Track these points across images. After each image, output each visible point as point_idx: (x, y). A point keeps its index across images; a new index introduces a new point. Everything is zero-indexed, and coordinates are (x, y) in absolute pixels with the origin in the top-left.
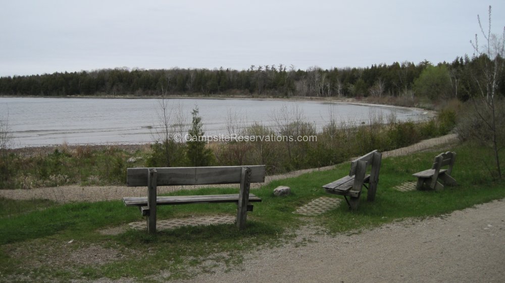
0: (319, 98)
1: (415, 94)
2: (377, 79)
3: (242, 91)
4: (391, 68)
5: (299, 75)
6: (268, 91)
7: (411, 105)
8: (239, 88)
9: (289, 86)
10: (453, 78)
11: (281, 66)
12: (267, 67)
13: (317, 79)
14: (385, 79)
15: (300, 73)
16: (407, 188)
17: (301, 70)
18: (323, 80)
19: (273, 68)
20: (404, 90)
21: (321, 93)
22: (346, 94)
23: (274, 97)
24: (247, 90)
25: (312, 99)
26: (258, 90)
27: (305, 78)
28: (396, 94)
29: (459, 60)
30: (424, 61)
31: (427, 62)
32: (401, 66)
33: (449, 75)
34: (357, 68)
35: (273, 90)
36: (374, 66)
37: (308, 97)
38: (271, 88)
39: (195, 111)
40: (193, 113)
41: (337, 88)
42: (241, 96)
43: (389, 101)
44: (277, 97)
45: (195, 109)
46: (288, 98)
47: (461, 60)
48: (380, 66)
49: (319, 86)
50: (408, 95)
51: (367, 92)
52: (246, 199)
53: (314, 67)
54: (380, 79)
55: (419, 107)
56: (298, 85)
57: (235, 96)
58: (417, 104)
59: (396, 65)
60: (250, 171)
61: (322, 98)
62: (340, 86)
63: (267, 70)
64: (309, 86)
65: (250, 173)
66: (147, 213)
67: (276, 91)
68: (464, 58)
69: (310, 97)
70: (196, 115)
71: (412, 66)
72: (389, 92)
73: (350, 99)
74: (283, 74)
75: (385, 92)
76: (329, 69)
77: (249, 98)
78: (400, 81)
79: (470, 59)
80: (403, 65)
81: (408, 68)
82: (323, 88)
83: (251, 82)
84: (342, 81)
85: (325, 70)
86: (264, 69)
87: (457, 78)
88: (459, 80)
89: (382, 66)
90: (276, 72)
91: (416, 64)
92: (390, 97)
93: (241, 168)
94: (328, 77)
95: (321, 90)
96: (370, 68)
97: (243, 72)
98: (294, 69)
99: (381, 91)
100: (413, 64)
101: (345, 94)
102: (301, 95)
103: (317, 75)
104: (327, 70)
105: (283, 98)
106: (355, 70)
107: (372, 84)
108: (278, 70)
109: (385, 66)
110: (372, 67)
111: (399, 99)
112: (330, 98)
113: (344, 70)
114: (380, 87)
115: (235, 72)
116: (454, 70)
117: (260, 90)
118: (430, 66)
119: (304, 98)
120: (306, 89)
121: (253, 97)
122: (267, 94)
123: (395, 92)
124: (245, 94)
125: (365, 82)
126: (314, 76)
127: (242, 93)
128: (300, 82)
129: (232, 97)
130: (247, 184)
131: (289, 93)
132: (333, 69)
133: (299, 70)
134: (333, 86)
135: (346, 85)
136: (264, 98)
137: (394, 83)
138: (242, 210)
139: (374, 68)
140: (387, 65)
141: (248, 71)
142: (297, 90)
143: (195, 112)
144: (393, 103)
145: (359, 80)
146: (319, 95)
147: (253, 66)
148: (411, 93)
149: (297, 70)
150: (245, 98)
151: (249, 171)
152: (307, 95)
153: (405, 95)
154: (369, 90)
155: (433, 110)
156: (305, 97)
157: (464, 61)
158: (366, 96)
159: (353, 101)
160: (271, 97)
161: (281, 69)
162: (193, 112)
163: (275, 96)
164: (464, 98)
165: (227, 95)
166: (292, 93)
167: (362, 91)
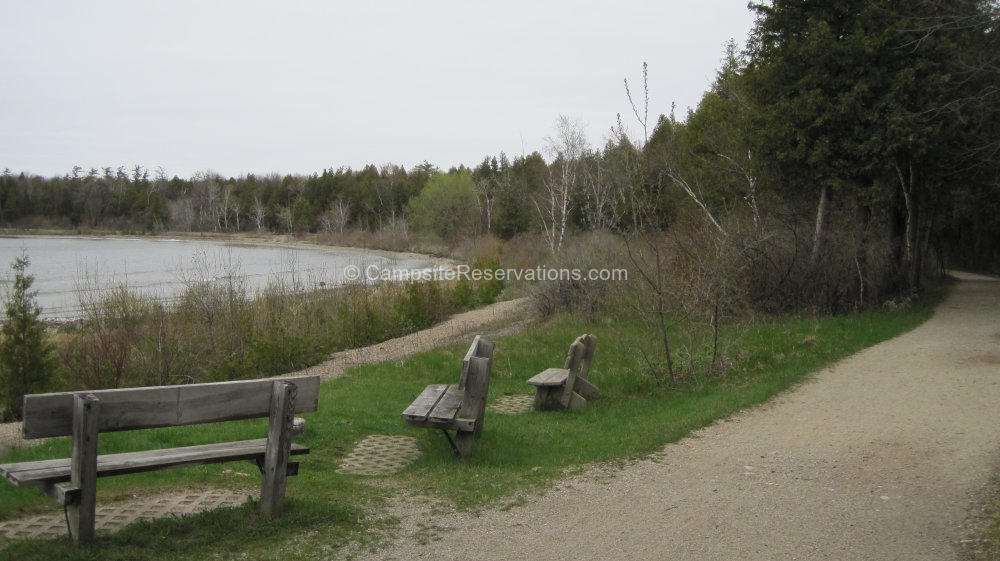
0: (218, 234)
1: (410, 227)
2: (335, 198)
3: (55, 220)
4: (360, 176)
5: (177, 187)
6: (112, 221)
7: (403, 247)
8: (47, 213)
9: (156, 210)
10: (482, 198)
11: (137, 169)
12: (107, 171)
13: (212, 197)
14: (350, 198)
15: (177, 183)
16: (513, 409)
17: (180, 178)
18: (227, 198)
19: (120, 173)
20: (388, 218)
21: (222, 224)
22: (274, 225)
23: (125, 234)
24: (64, 218)
25: (203, 237)
26: (90, 218)
27: (189, 193)
28: (373, 227)
29: (490, 163)
30: (424, 164)
31: (429, 166)
32: (379, 173)
33: (474, 191)
34: (293, 175)
35: (121, 217)
36: (328, 171)
37: (195, 233)
38: (117, 215)
39: (20, 262)
40: (16, 267)
41: (255, 215)
42: (53, 231)
43: (359, 240)
44: (132, 234)
45: (21, 259)
46: (154, 235)
47: (494, 162)
48: (339, 172)
49: (219, 209)
50: (397, 228)
51: (315, 223)
52: (285, 451)
53: (205, 172)
54: (340, 196)
55: (420, 252)
56: (175, 209)
57: (41, 231)
58: (416, 246)
59: (370, 171)
60: (295, 389)
61: (224, 234)
62: (260, 212)
63: (108, 177)
64: (197, 210)
65: (293, 394)
66: (74, 498)
67: (129, 222)
68: (498, 159)
69: (199, 234)
70: (22, 270)
71: (400, 173)
72: (360, 221)
73: (283, 238)
74: (141, 185)
75: (351, 223)
76: (236, 177)
77: (71, 235)
78: (378, 202)
79: (511, 163)
80: (384, 171)
81: (393, 176)
82: (226, 214)
83: (75, 202)
84: (265, 201)
85: (228, 178)
86: (101, 175)
87: (490, 197)
88: (493, 200)
89: (344, 172)
90: (126, 181)
91: (409, 169)
92: (361, 232)
93: (273, 382)
94: (236, 193)
95: (222, 219)
96: (320, 175)
97: (56, 180)
98: (164, 175)
99: (344, 222)
100: (403, 169)
101: (270, 228)
102: (180, 229)
103: (213, 189)
104: (232, 179)
105: (143, 234)
106: (289, 179)
107: (324, 206)
108: (131, 178)
109: (349, 172)
110: (325, 173)
111: (379, 236)
112: (240, 236)
113: (266, 180)
114: (340, 212)
115: (38, 180)
116: (484, 182)
117: (93, 220)
118: (436, 173)
119: (187, 235)
120: (190, 216)
121: (79, 233)
122: (110, 226)
123: (371, 223)
124: (63, 227)
125: (312, 202)
126: (207, 190)
127: (53, 225)
128: (180, 202)
129: (32, 234)
130: (288, 418)
131: (156, 226)
132: (245, 176)
133: (176, 179)
134: (248, 211)
135: (272, 208)
136: (103, 234)
137: (368, 206)
138: (276, 476)
139: (327, 176)
140: (354, 170)
141: (66, 179)
142: (173, 218)
143: (21, 264)
144: (368, 244)
145: (300, 199)
146: (218, 229)
147: (77, 169)
148: (403, 224)
149: (170, 178)
150: (61, 235)
151: (292, 388)
152: (194, 228)
153: (391, 228)
154: (319, 219)
155: (447, 257)
156: (191, 233)
157: (499, 165)
158: (313, 231)
159: (287, 241)
160: (117, 232)
161: (138, 175)
162: (15, 262)
163: (126, 231)
164: (506, 234)
165: (23, 229)
166: (162, 226)
167: (306, 221)
